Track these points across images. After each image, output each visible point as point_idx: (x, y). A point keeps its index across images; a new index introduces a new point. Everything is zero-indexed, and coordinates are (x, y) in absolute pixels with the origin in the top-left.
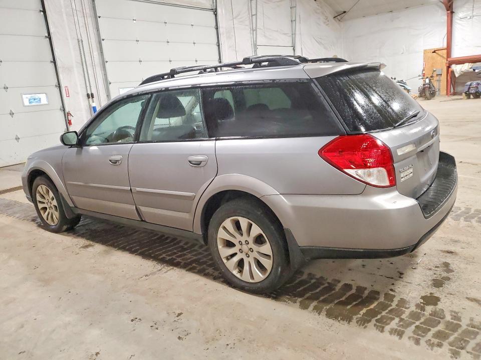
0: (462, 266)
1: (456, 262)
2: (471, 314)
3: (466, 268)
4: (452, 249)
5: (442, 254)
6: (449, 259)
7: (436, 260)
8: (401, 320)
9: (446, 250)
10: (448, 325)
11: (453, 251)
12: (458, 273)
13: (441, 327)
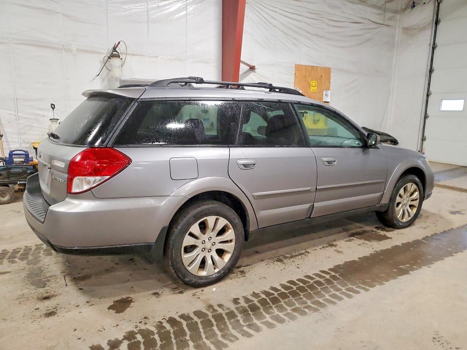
0: (26, 291)
1: (34, 291)
2: (5, 266)
3: (22, 290)
4: (47, 303)
5: (53, 293)
6: (42, 291)
7: (53, 285)
8: (42, 249)
9: (52, 299)
10: (15, 257)
11: (43, 300)
12: (27, 284)
13: (18, 255)
